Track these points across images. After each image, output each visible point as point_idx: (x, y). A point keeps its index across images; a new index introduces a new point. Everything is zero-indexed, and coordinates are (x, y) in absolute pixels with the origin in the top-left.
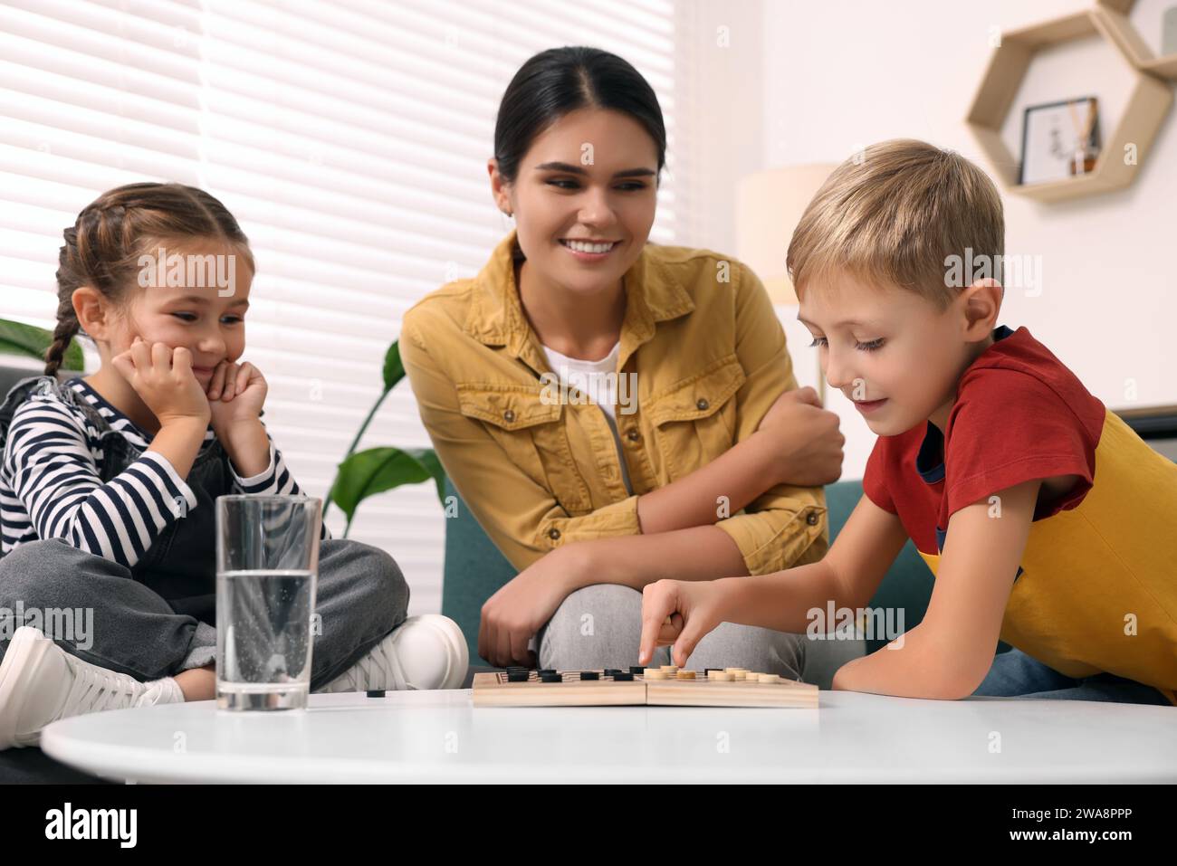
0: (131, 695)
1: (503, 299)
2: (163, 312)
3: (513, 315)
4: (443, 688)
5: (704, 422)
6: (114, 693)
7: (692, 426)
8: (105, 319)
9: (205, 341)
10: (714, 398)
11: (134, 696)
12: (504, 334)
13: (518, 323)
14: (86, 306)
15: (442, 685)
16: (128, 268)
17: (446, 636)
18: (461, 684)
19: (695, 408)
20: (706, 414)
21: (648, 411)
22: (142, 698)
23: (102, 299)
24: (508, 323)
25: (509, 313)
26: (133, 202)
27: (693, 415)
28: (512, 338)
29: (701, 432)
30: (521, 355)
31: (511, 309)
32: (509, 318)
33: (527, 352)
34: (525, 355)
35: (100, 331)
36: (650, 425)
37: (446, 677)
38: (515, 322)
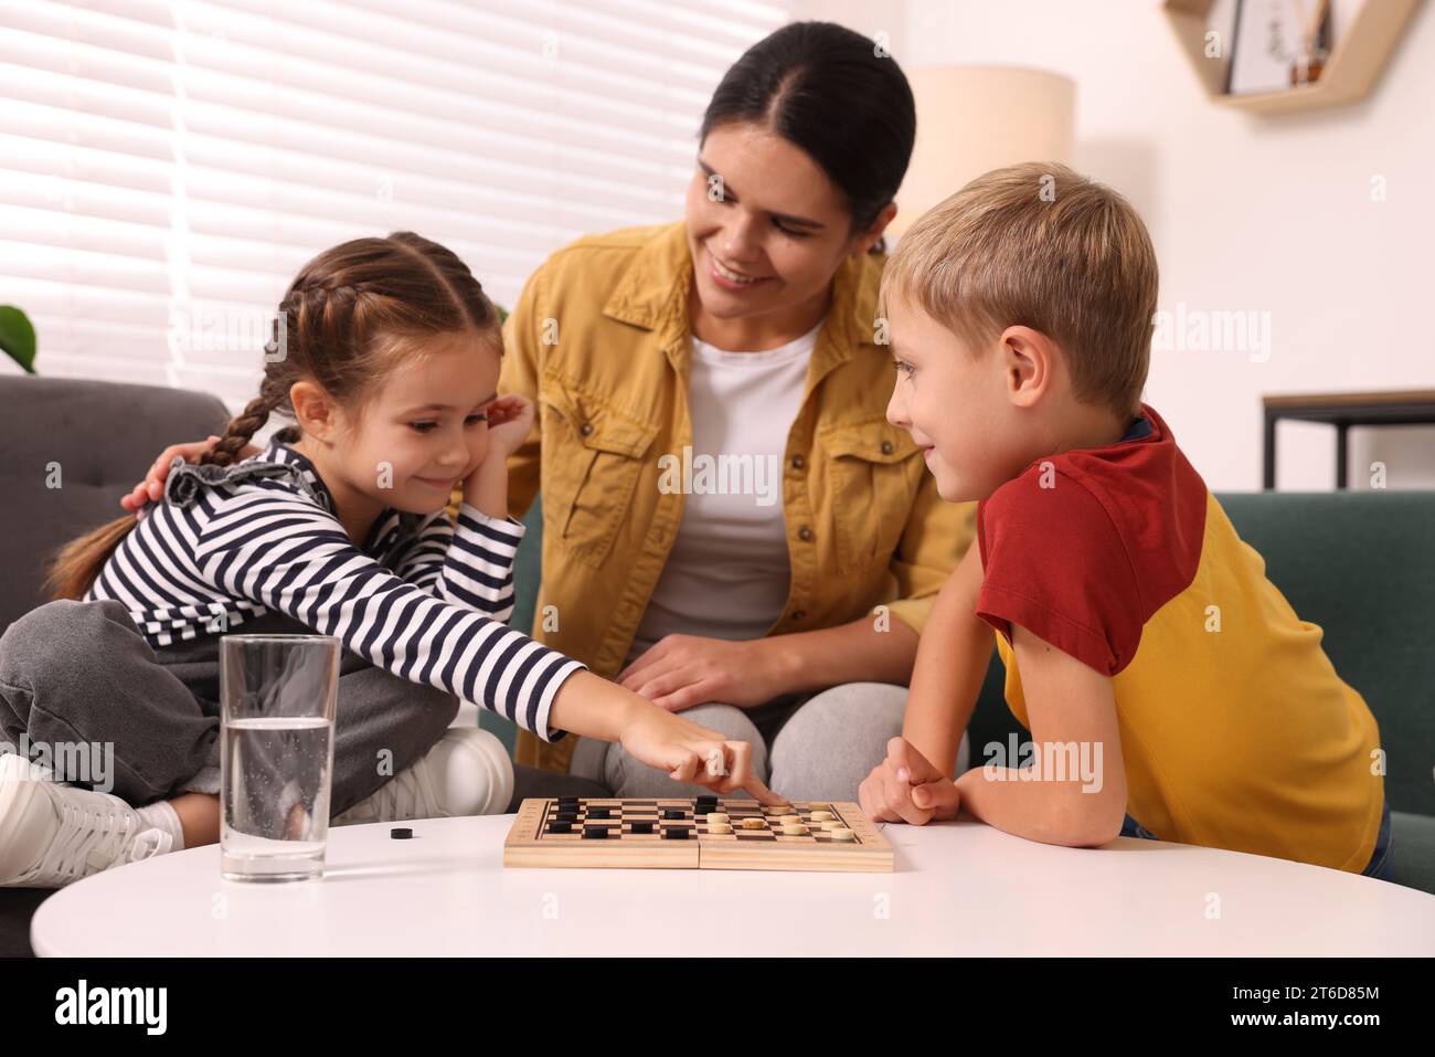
0: (124, 834)
1: (674, 278)
2: (399, 421)
3: (676, 302)
4: (485, 814)
5: (882, 466)
6: (105, 833)
7: (871, 467)
8: (329, 418)
9: (446, 453)
10: (901, 444)
11: (127, 837)
12: (658, 318)
13: (680, 314)
14: (307, 402)
15: (483, 811)
16: (362, 370)
17: (488, 757)
18: (506, 808)
19: (879, 449)
20: (889, 459)
21: (825, 438)
22: (138, 837)
23: (327, 400)
24: (668, 309)
25: (674, 297)
26: (363, 285)
27: (875, 455)
28: (666, 327)
29: (878, 477)
30: (668, 350)
31: (678, 296)
32: (671, 304)
33: (676, 350)
34: (672, 351)
35: (323, 430)
36: (823, 454)
37: (489, 800)
38: (677, 310)
